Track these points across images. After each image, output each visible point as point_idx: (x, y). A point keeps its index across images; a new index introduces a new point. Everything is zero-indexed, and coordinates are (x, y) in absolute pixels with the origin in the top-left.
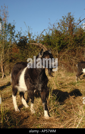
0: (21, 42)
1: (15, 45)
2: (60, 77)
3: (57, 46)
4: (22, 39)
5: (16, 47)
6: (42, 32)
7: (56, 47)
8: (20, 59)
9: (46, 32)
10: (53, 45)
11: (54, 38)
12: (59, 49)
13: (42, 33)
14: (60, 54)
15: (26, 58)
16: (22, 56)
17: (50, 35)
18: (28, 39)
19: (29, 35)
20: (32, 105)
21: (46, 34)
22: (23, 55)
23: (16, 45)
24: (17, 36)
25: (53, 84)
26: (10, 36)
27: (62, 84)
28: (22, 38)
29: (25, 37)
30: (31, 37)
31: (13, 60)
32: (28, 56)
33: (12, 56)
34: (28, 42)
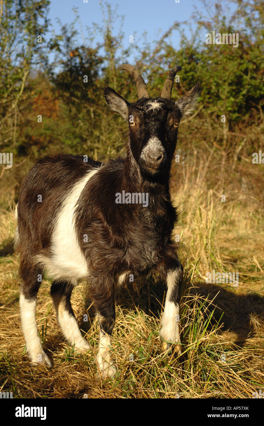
0: (71, 70)
1: (44, 84)
2: (229, 231)
3: (228, 98)
4: (78, 60)
5: (49, 94)
6: (166, 36)
7: (220, 103)
8: (63, 143)
9: (183, 36)
10: (209, 93)
11: (217, 64)
12: (234, 112)
13: (166, 40)
14: (237, 134)
15: (89, 143)
16: (74, 133)
17: (200, 50)
18: (101, 61)
19: (110, 43)
20: (105, 341)
21: (182, 42)
22: (77, 130)
23: (52, 85)
24: (54, 46)
25: (196, 259)
26: (25, 43)
27: (235, 261)
28: (75, 53)
29: (89, 50)
30: (118, 54)
31: (35, 149)
32: (97, 133)
33: (28, 130)
34: (100, 73)
